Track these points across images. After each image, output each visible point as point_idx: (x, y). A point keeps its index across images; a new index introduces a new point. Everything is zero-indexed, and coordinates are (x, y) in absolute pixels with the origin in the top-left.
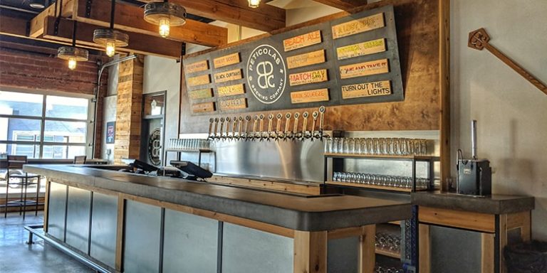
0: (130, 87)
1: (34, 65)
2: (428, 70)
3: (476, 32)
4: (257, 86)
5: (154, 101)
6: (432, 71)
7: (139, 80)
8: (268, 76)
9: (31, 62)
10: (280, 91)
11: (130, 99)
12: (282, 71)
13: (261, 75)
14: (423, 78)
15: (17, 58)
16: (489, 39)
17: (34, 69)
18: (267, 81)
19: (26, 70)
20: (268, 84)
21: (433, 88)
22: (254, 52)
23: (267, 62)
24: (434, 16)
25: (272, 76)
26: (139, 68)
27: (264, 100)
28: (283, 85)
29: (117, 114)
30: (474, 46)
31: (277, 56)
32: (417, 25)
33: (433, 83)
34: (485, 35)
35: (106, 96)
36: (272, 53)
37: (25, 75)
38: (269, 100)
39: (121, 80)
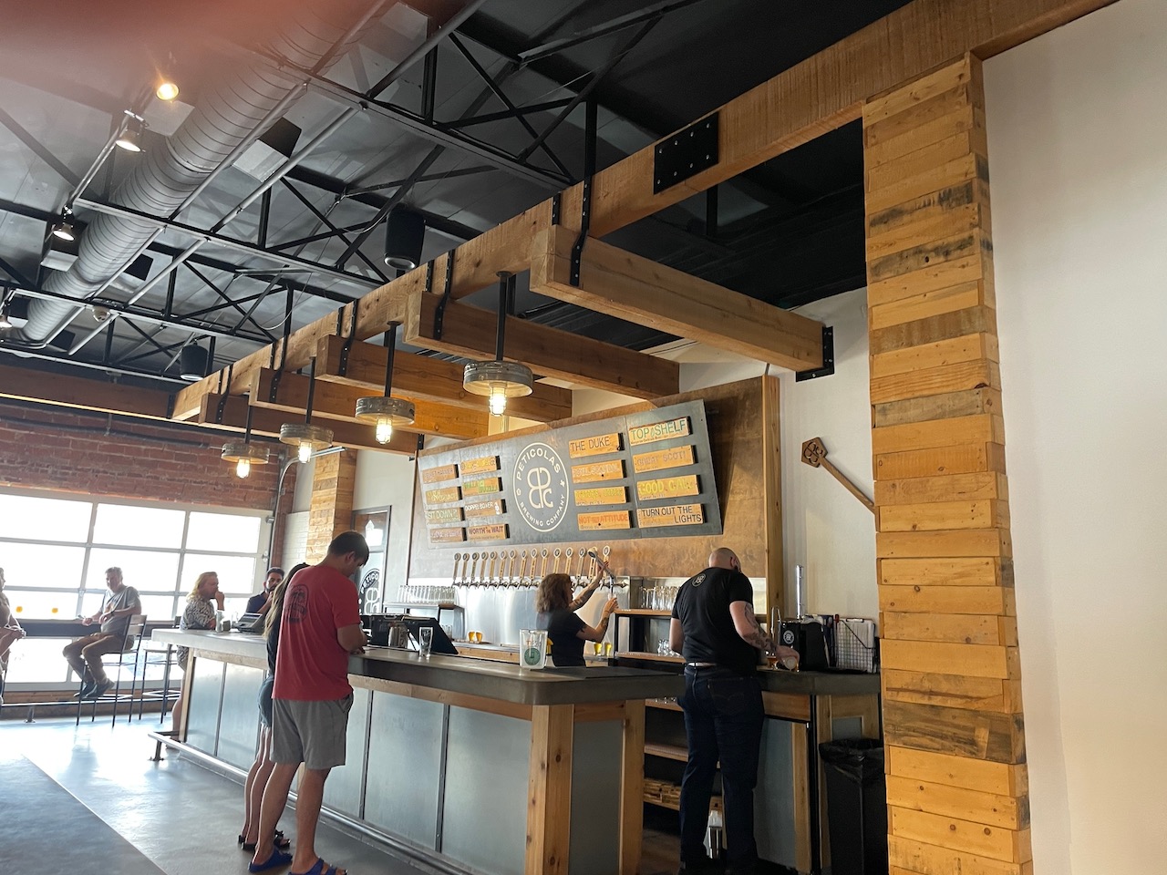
0: (331, 500)
1: (174, 461)
2: (751, 492)
3: (811, 442)
4: (528, 505)
5: (370, 522)
6: (755, 494)
7: (348, 488)
8: (544, 489)
9: (169, 456)
10: (561, 513)
11: (332, 519)
12: (563, 483)
13: (534, 488)
14: (745, 503)
15: (146, 450)
16: (827, 453)
17: (173, 467)
18: (543, 497)
19: (159, 469)
20: (544, 503)
21: (757, 518)
22: (524, 453)
23: (541, 469)
24: (756, 417)
25: (550, 490)
26: (348, 467)
27: (539, 527)
28: (565, 504)
29: (309, 542)
30: (810, 462)
31: (557, 461)
32: (738, 429)
33: (758, 511)
34: (820, 447)
35: (291, 512)
36: (549, 456)
37: (158, 478)
38: (545, 527)
39: (317, 486)
